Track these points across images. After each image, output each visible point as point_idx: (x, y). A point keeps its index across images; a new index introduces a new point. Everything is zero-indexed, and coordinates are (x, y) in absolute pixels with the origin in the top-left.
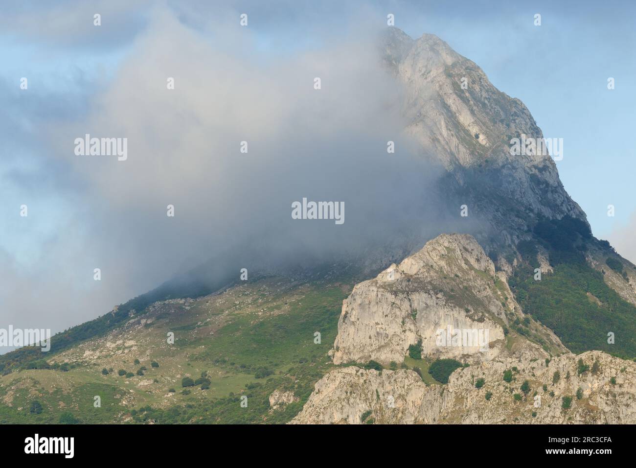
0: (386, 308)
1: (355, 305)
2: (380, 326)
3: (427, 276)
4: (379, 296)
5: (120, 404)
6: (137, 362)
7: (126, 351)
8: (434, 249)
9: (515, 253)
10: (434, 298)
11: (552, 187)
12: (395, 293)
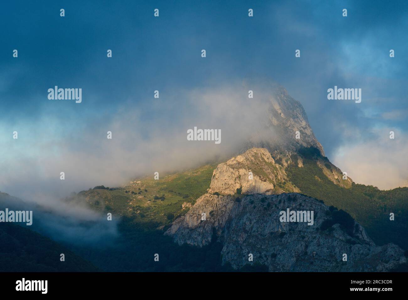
0: (229, 174)
1: (218, 172)
2: (227, 180)
3: (246, 163)
4: (227, 169)
5: (129, 204)
6: (139, 189)
7: (136, 185)
8: (250, 153)
9: (289, 159)
10: (248, 171)
11: (308, 135)
12: (233, 168)
